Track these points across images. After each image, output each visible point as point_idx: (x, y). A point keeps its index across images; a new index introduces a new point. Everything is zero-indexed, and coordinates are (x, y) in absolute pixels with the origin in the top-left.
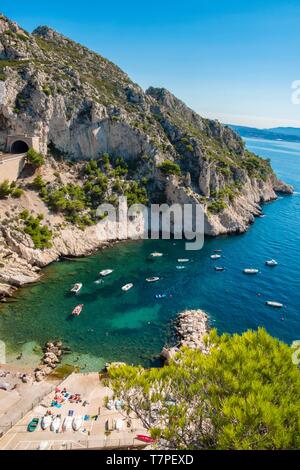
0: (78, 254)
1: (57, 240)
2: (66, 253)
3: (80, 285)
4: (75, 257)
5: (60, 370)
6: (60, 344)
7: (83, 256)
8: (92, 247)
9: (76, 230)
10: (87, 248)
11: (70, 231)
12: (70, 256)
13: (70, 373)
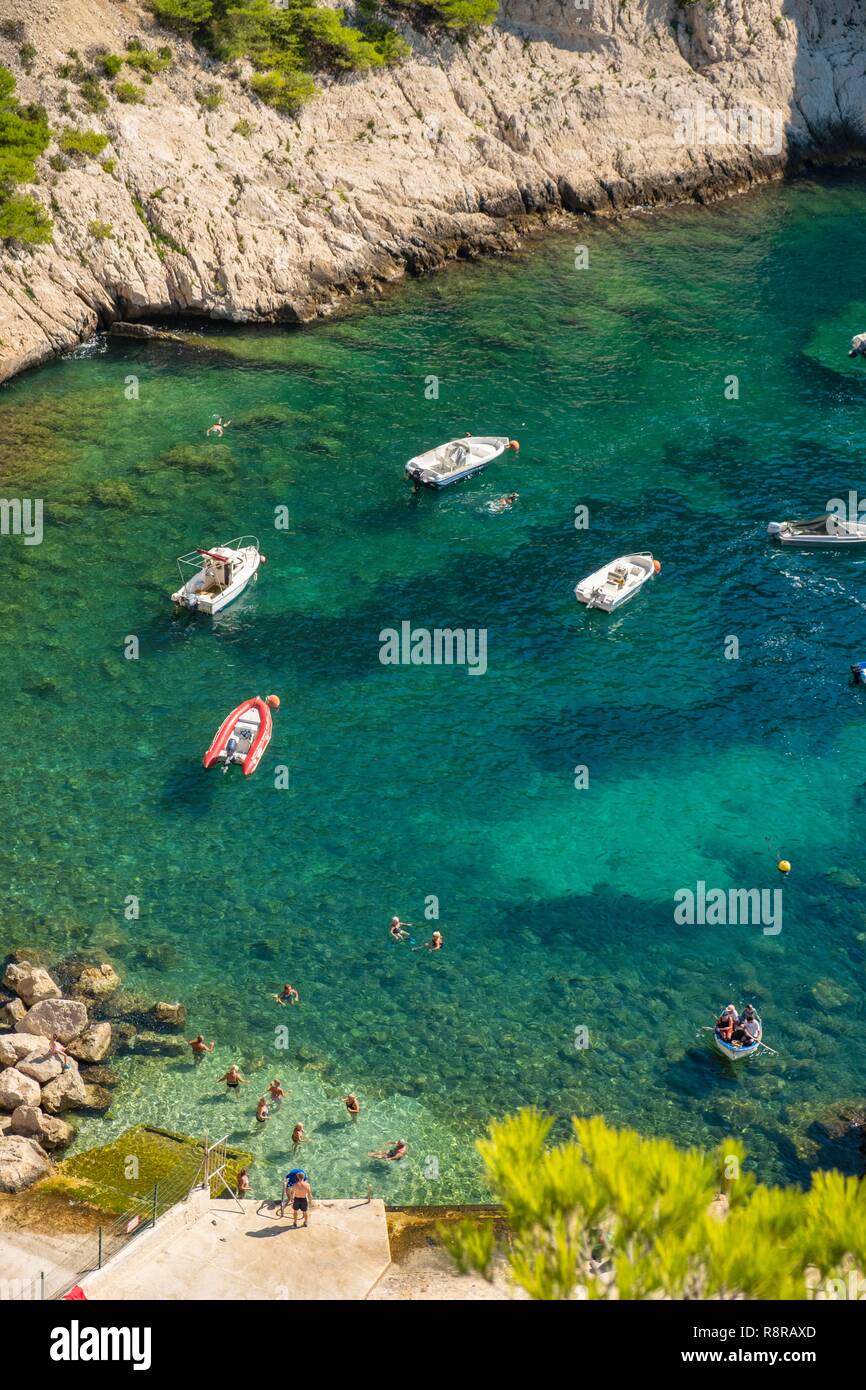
0: (246, 299)
1: (84, 184)
2: (153, 291)
3: (246, 562)
4: (225, 325)
5: (104, 1164)
6: (104, 978)
7: (285, 322)
8: (355, 250)
9: (235, 107)
10: (319, 252)
11: (189, 114)
12: (183, 315)
13: (181, 1195)
